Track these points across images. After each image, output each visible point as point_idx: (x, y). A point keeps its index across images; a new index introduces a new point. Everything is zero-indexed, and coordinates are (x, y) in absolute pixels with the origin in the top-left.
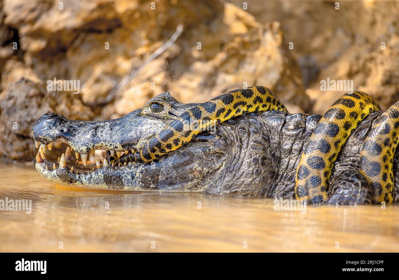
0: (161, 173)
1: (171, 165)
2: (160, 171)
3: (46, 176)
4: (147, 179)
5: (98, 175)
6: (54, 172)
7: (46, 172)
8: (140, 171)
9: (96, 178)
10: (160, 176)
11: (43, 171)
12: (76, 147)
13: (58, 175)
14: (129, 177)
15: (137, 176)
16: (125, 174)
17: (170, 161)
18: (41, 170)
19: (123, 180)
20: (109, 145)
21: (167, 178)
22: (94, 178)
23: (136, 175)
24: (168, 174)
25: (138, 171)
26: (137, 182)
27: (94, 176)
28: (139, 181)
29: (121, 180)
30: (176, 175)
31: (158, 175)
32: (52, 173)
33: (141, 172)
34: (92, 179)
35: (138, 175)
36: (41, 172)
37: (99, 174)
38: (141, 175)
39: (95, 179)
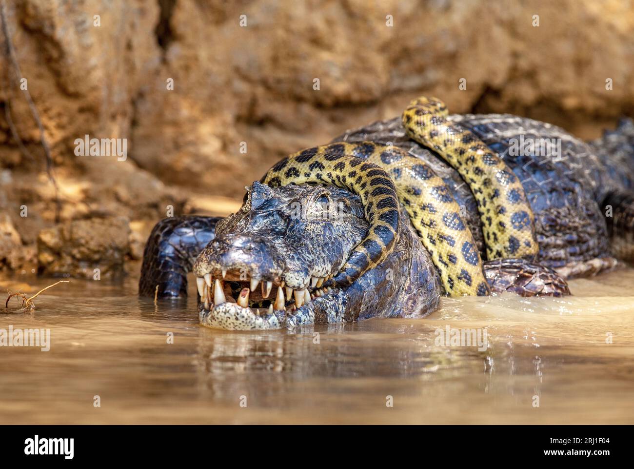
0: (364, 300)
1: (374, 287)
2: (362, 298)
3: (260, 327)
4: (350, 313)
5: (309, 315)
6: (273, 319)
7: (261, 320)
8: (342, 301)
9: (307, 320)
10: (362, 306)
11: (256, 319)
12: (298, 280)
13: (280, 323)
14: (334, 313)
15: (340, 310)
16: (329, 309)
17: (371, 280)
18: (252, 319)
19: (328, 319)
20: (321, 269)
21: (368, 308)
22: (305, 320)
23: (339, 308)
24: (370, 301)
25: (340, 302)
26: (341, 320)
27: (303, 318)
28: (342, 318)
29: (327, 319)
30: (378, 301)
31: (360, 305)
32: (270, 321)
33: (344, 303)
34: (302, 323)
35: (341, 307)
36: (253, 322)
37: (311, 314)
38: (344, 308)
39: (306, 322)
